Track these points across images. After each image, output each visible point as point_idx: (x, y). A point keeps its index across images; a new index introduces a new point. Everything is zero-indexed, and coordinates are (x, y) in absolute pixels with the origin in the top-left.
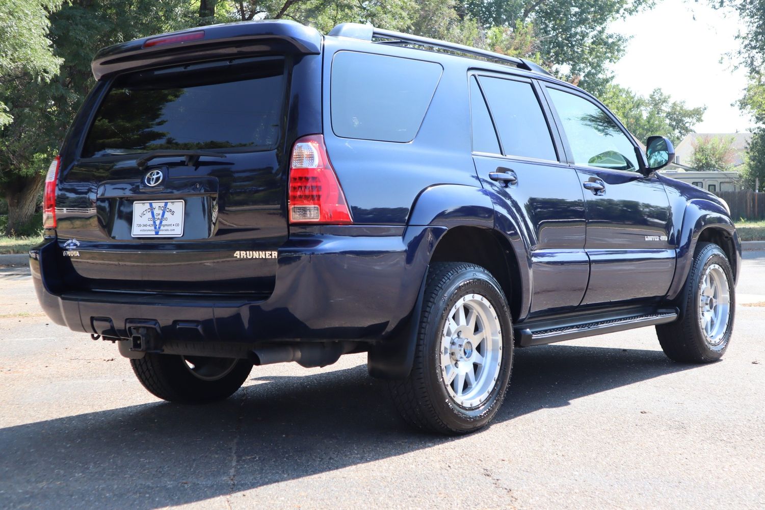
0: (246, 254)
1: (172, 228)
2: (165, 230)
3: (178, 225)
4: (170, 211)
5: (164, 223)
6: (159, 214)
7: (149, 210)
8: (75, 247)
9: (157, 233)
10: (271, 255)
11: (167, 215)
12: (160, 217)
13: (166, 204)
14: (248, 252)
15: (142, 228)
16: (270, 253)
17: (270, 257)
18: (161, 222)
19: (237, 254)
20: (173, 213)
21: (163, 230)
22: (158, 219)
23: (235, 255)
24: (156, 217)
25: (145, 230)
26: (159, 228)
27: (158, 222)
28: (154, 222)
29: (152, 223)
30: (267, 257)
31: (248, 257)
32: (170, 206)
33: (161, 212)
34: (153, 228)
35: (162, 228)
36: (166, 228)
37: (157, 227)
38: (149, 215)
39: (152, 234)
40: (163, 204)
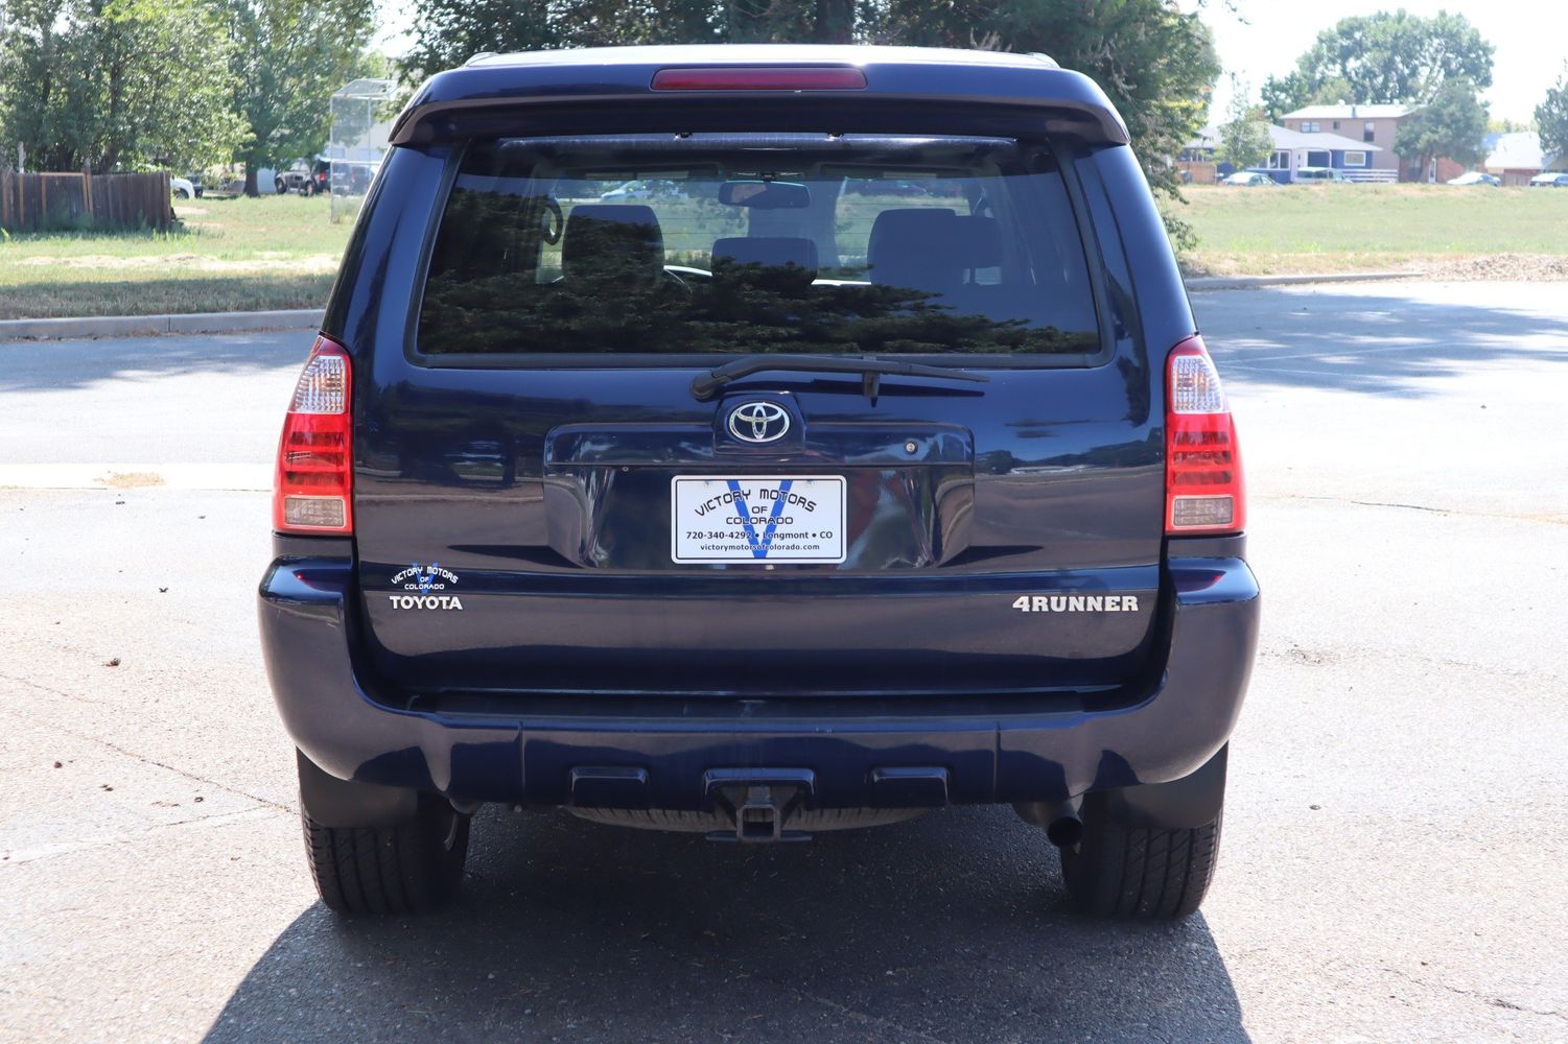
0: (1049, 603)
1: (811, 541)
2: (788, 548)
3: (829, 535)
4: (802, 500)
5: (780, 529)
6: (763, 509)
7: (728, 498)
8: (441, 586)
9: (760, 554)
10: (1120, 604)
11: (788, 510)
12: (767, 515)
13: (786, 485)
14: (1054, 599)
15: (705, 541)
16: (1117, 599)
17: (1117, 608)
18: (771, 529)
19: (1022, 603)
20: (811, 507)
21: (779, 548)
22: (760, 520)
23: (1016, 605)
24: (751, 515)
25: (718, 548)
26: (767, 541)
27: (760, 529)
28: (749, 528)
29: (740, 528)
30: (1108, 608)
31: (1054, 608)
32: (800, 486)
33: (770, 504)
34: (745, 542)
35: (775, 541)
36: (788, 542)
37: (760, 539)
38: (731, 510)
39: (745, 556)
40: (776, 485)
